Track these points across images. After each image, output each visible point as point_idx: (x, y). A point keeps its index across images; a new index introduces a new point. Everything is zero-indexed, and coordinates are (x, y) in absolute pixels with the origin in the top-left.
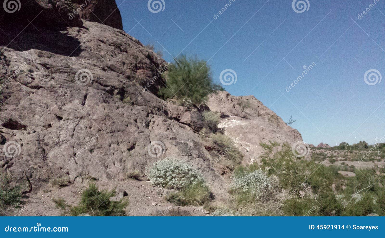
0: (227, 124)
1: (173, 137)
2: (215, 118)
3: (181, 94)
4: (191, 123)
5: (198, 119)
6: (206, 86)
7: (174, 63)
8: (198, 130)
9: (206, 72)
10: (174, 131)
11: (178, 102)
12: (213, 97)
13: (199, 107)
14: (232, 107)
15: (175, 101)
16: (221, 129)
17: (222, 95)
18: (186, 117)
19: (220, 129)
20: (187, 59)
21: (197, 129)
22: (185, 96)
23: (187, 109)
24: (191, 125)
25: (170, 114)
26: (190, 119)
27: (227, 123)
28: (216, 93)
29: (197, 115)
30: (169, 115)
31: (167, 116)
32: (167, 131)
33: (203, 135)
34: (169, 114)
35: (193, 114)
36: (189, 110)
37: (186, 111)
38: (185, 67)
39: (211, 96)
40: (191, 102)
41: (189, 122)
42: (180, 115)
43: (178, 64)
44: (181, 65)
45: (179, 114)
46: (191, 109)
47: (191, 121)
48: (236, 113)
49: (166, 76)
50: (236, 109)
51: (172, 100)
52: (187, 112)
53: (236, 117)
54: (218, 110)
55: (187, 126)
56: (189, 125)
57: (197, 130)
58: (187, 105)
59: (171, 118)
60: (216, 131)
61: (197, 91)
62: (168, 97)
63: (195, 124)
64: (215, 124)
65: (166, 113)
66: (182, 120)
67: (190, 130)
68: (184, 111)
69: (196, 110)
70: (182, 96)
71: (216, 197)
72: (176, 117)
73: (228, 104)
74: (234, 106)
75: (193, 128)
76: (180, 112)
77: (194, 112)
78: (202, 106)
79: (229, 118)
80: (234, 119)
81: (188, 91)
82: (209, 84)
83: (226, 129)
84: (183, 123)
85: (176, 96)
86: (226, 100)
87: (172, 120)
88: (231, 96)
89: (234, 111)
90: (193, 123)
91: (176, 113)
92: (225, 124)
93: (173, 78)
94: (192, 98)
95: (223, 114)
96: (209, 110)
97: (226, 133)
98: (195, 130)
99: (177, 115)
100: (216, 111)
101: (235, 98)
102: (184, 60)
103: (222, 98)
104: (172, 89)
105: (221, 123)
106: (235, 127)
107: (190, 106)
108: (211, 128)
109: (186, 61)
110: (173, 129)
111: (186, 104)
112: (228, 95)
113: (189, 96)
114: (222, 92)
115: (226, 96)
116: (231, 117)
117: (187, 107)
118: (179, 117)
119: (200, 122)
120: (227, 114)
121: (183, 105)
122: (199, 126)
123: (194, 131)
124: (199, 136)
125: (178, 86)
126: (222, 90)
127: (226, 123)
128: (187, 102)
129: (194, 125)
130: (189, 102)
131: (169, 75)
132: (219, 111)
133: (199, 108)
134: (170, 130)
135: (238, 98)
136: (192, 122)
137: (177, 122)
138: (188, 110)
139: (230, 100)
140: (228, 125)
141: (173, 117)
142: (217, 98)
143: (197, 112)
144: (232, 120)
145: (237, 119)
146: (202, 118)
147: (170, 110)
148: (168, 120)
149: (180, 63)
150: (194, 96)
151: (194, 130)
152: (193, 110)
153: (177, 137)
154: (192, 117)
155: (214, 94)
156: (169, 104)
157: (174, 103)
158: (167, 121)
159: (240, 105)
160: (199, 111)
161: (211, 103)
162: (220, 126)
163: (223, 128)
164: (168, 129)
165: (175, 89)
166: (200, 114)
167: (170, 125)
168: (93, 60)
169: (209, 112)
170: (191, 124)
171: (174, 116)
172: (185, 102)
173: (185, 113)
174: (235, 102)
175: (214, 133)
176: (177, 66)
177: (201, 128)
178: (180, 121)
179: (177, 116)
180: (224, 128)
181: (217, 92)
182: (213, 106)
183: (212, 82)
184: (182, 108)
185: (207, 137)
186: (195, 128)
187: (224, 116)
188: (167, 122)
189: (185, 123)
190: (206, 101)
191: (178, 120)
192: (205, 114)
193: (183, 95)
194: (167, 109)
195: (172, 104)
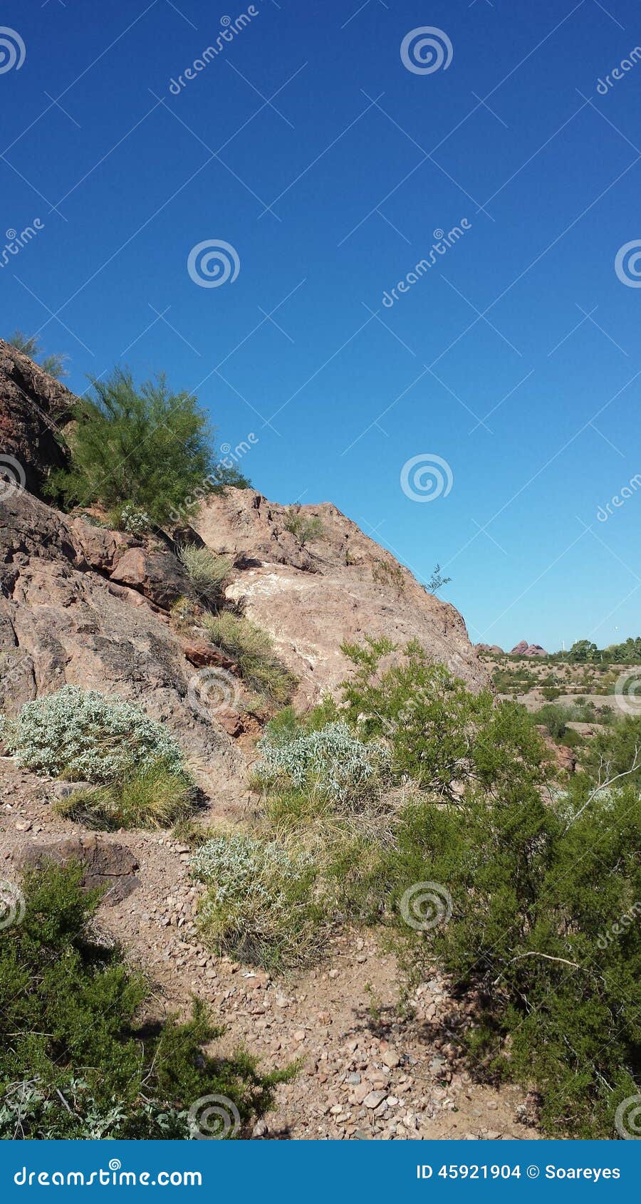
0: (252, 588)
1: (89, 623)
2: (217, 569)
3: (115, 495)
4: (145, 582)
5: (166, 572)
6: (194, 472)
7: (95, 397)
8: (167, 603)
9: (193, 430)
10: (93, 605)
11: (107, 518)
12: (214, 507)
13: (170, 536)
14: (269, 537)
15: (98, 514)
16: (237, 603)
17: (240, 500)
18: (131, 565)
19: (231, 601)
20: (136, 387)
21: (162, 599)
22: (129, 501)
23: (136, 541)
24: (147, 589)
25: (82, 553)
26: (142, 569)
27: (253, 585)
28: (222, 493)
29: (162, 559)
30: (79, 558)
31: (71, 561)
32: (69, 605)
33: (182, 617)
34: (79, 553)
35: (151, 557)
36: (140, 542)
37: (131, 545)
38: (128, 412)
39: (208, 504)
40: (146, 520)
41: (138, 580)
42: (112, 557)
43: (107, 403)
44: (116, 406)
45: (110, 554)
46: (147, 540)
47: (147, 577)
48: (280, 556)
49: (69, 435)
50: (282, 544)
51: (88, 510)
52: (133, 550)
53: (281, 566)
54: (228, 545)
55: (132, 592)
56: (140, 588)
57: (163, 602)
58: (136, 527)
59: (83, 567)
60: (219, 608)
61: (166, 487)
62: (76, 503)
63: (157, 585)
64: (219, 591)
65: (68, 551)
66: (117, 574)
67: (143, 602)
68: (126, 546)
69: (162, 544)
70: (118, 499)
71: (214, 800)
72: (100, 564)
73: (258, 527)
74: (275, 534)
75: (151, 597)
76: (113, 549)
77: (156, 549)
78: (178, 533)
79: (260, 570)
80: (276, 571)
81: (139, 487)
82: (201, 467)
83: (248, 603)
84: (120, 582)
85: (100, 501)
86: (253, 515)
87: (88, 573)
88: (268, 503)
89: (275, 550)
90: (152, 582)
91: (101, 551)
92: (247, 587)
93: (92, 443)
94: (150, 508)
95: (244, 559)
96: (200, 543)
97: (249, 614)
98: (157, 604)
99: (102, 557)
100: (223, 549)
101: (279, 510)
102: (124, 391)
103: (240, 509)
104: (92, 476)
105: (236, 584)
106: (275, 597)
107: (144, 531)
108: (204, 600)
109: (131, 393)
110: (89, 600)
111: (131, 523)
112: (258, 501)
113: (139, 502)
114: (242, 491)
115: (252, 503)
116: (266, 565)
117: (134, 534)
118: (110, 563)
119: (172, 581)
120: (255, 556)
121: (121, 527)
122: (168, 592)
123: (154, 605)
124: (168, 622)
125: (106, 468)
126: (242, 485)
127: (251, 583)
128: (134, 518)
129: (154, 589)
130: (140, 517)
131: (80, 436)
132: (230, 548)
133: (172, 539)
134: (80, 603)
135: (287, 510)
136: (149, 579)
137: (101, 580)
138: (137, 543)
139: (264, 516)
140: (256, 589)
141: (90, 563)
142: (225, 508)
143: (165, 550)
144: (269, 576)
145: (281, 573)
146: (179, 569)
147: (82, 542)
148: (74, 571)
149: (112, 401)
150: (155, 501)
151: (154, 602)
152: (152, 543)
153: (102, 624)
154: (148, 565)
155: (215, 498)
156: (77, 521)
157: (94, 521)
158: (70, 577)
159: (291, 529)
160: (171, 546)
161: (208, 523)
162: (231, 593)
163: (241, 599)
164: (74, 600)
165: (99, 478)
166: (174, 556)
167: (81, 588)
169: (202, 551)
170: (146, 585)
171: (94, 560)
172: (127, 518)
173: (127, 553)
174: (281, 525)
175: (214, 614)
176: (104, 407)
177: (176, 597)
178: (111, 577)
179: (103, 562)
180: (243, 599)
181: (227, 490)
182: (213, 532)
183: (210, 461)
184: (118, 536)
185: (193, 623)
186: (156, 596)
187: (244, 564)
188: (71, 580)
189: (128, 581)
190: (191, 519)
191: (106, 574)
192: (190, 555)
193: (124, 498)
194: (71, 538)
195: (88, 523)
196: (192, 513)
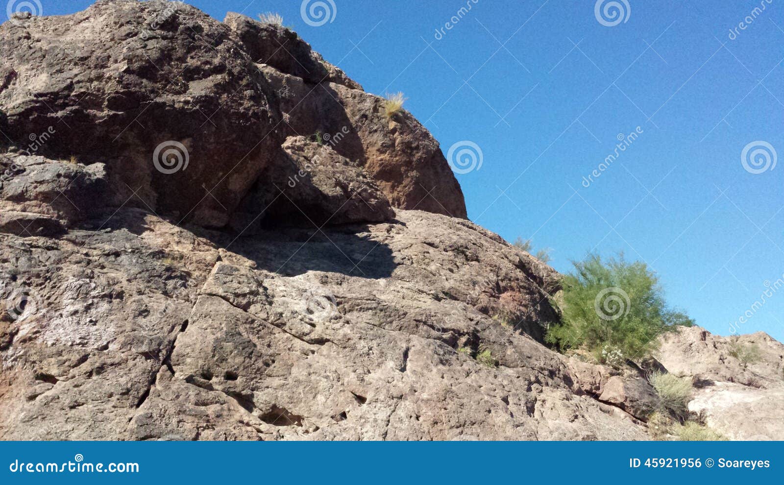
0: (709, 402)
1: (589, 433)
2: (681, 388)
3: (596, 338)
4: (626, 401)
5: (641, 393)
6: (653, 318)
7: (575, 272)
8: (644, 417)
9: (649, 288)
10: (590, 420)
11: (593, 356)
12: (670, 342)
13: (639, 365)
14: (717, 361)
15: (585, 353)
16: (699, 415)
17: (691, 335)
18: (614, 389)
19: (694, 413)
20: (603, 262)
21: (640, 414)
22: (607, 342)
23: (614, 371)
24: (627, 407)
25: (577, 382)
26: (622, 392)
27: (711, 400)
28: (676, 331)
29: (636, 383)
30: (576, 386)
31: (571, 389)
32: (574, 421)
33: (657, 427)
34: (575, 383)
35: (628, 382)
36: (618, 372)
37: (612, 374)
38: (599, 280)
39: (666, 340)
40: (621, 355)
41: (620, 400)
42: (599, 384)
43: (584, 275)
44: (590, 276)
45: (597, 382)
46: (622, 370)
47: (626, 398)
48: (728, 376)
49: (559, 300)
50: (729, 366)
51: (577, 351)
52: (614, 378)
53: (730, 384)
54: (685, 370)
55: (617, 410)
56: (622, 406)
57: (641, 417)
58: (613, 361)
59: (579, 392)
60: (686, 419)
61: (633, 330)
62: (569, 347)
63: (635, 403)
64: (683, 406)
65: (568, 381)
66: (603, 397)
67: (626, 417)
68: (608, 375)
69: (635, 372)
70: (598, 341)
72: (591, 389)
73: (707, 355)
74: (722, 359)
75: (632, 412)
76: (599, 378)
77: (631, 376)
78: (645, 363)
79: (714, 387)
80: (727, 388)
81: (612, 332)
82: (656, 313)
83: (708, 414)
84: (607, 402)
85: (586, 343)
86: (701, 347)
87: (583, 396)
88: (712, 336)
89: (723, 372)
90: (631, 401)
91: (591, 380)
92: (705, 401)
93: (576, 304)
94: (623, 346)
95: (699, 380)
96: (664, 370)
97: (710, 422)
98: (637, 418)
99: (592, 384)
100: (682, 373)
101: (722, 340)
102: (595, 266)
103: (690, 342)
104: (576, 328)
105: (696, 400)
106: (730, 409)
107: (620, 363)
108: (672, 413)
109: (601, 268)
110: (586, 416)
111: (609, 359)
112: (704, 334)
113: (614, 343)
114: (690, 328)
115: (699, 337)
116: (717, 383)
117: (612, 366)
118: (598, 388)
119: (646, 399)
120: (708, 377)
121: (603, 362)
122: (644, 408)
123: (634, 419)
124: (646, 432)
125: (587, 320)
126: (689, 324)
127: (708, 398)
128: (611, 355)
129: (633, 407)
130: (616, 354)
131: (568, 300)
132: (687, 372)
133: (640, 367)
134: (581, 419)
135: (728, 340)
136: (628, 399)
137: (593, 401)
138: (616, 372)
139: (711, 346)
140: (713, 403)
141: (583, 389)
142: (679, 342)
143: (637, 377)
144: (723, 392)
145: (732, 389)
146: (650, 390)
147: (576, 374)
148: (574, 396)
149: (588, 273)
150: (626, 341)
151: (634, 417)
152: (627, 371)
153: (598, 434)
154: (626, 389)
155: (671, 335)
156: (572, 360)
157: (582, 358)
158: (571, 400)
159: (734, 355)
160: (642, 373)
161: (666, 355)
162: (692, 407)
163: (701, 411)
164: (576, 417)
165: (583, 327)
166: (645, 381)
167: (580, 408)
168: (417, 282)
169: (666, 376)
170: (627, 404)
171: (587, 387)
172: (607, 355)
173: (610, 380)
174: (725, 352)
175: (682, 424)
176: (582, 279)
177: (651, 412)
178: (600, 398)
179: (593, 387)
180: (703, 412)
181: (679, 329)
182: (672, 361)
183: (664, 309)
184: (601, 368)
185: (667, 432)
186: (635, 412)
187: (700, 384)
188: (572, 402)
189: (612, 401)
190: (654, 352)
191: (596, 397)
192: (656, 379)
193: (602, 340)
194: (568, 371)
195: (579, 360)
196: (654, 348)
